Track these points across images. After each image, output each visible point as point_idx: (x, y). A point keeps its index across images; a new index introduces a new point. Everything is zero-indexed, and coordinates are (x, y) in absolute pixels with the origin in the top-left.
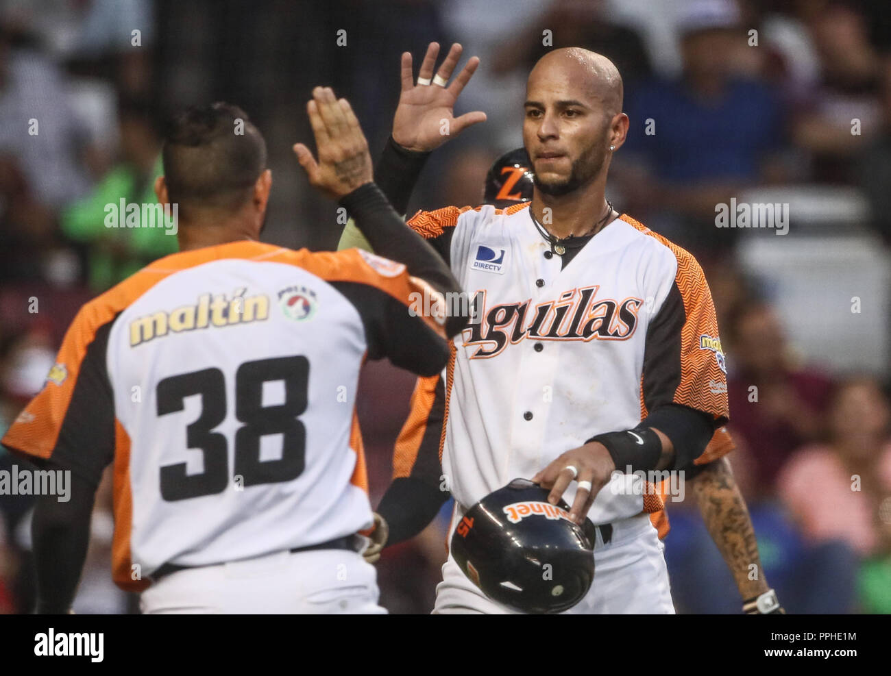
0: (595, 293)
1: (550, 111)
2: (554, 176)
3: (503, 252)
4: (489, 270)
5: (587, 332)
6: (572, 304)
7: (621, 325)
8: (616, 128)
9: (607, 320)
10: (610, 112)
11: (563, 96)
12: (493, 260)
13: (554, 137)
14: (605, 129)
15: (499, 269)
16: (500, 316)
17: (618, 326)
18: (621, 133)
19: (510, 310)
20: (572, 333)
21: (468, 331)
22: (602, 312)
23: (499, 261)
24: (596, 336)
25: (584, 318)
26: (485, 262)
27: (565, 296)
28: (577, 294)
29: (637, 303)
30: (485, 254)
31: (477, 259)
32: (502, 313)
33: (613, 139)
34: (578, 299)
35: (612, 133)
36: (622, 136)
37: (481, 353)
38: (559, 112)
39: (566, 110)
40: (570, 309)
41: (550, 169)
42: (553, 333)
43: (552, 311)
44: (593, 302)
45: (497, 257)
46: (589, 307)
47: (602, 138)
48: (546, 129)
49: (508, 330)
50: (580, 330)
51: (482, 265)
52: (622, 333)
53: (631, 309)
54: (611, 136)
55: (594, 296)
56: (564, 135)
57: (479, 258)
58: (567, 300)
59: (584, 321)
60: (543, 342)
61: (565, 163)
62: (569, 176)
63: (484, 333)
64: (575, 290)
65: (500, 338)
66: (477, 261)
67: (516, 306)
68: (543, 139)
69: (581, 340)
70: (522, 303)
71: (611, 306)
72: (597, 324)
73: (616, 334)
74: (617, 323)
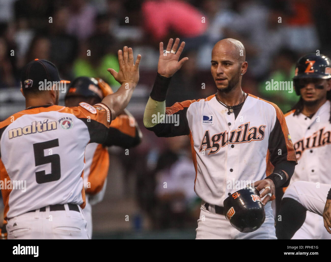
0: (249, 125)
1: (220, 64)
2: (223, 86)
3: (212, 117)
4: (208, 124)
5: (249, 139)
6: (242, 130)
7: (260, 135)
8: (243, 67)
9: (255, 133)
10: (241, 62)
11: (224, 59)
12: (209, 120)
13: (222, 73)
14: (239, 68)
15: (212, 123)
16: (216, 138)
17: (259, 135)
18: (245, 69)
19: (219, 136)
20: (244, 140)
21: (205, 145)
22: (253, 131)
23: (211, 120)
24: (252, 140)
25: (247, 134)
26: (206, 121)
27: (239, 128)
28: (243, 126)
29: (264, 127)
30: (206, 118)
31: (203, 120)
32: (216, 137)
33: (242, 71)
34: (243, 128)
35: (242, 69)
36: (246, 69)
37: (212, 152)
38: (223, 64)
39: (225, 63)
40: (242, 132)
41: (221, 84)
42: (237, 141)
43: (236, 133)
44: (249, 128)
45: (210, 118)
46: (248, 130)
47: (238, 71)
48: (219, 70)
49: (220, 142)
50: (246, 139)
51: (206, 122)
52: (260, 138)
53: (262, 129)
54: (242, 70)
55: (249, 126)
56: (225, 72)
57: (204, 120)
58: (240, 129)
59: (247, 135)
60: (234, 144)
61: (226, 81)
62: (228, 86)
63: (211, 145)
64: (242, 125)
65: (217, 146)
66: (204, 121)
67: (221, 134)
68: (218, 75)
69: (248, 142)
70: (223, 132)
71: (255, 129)
72: (252, 136)
73: (258, 138)
74: (258, 135)
